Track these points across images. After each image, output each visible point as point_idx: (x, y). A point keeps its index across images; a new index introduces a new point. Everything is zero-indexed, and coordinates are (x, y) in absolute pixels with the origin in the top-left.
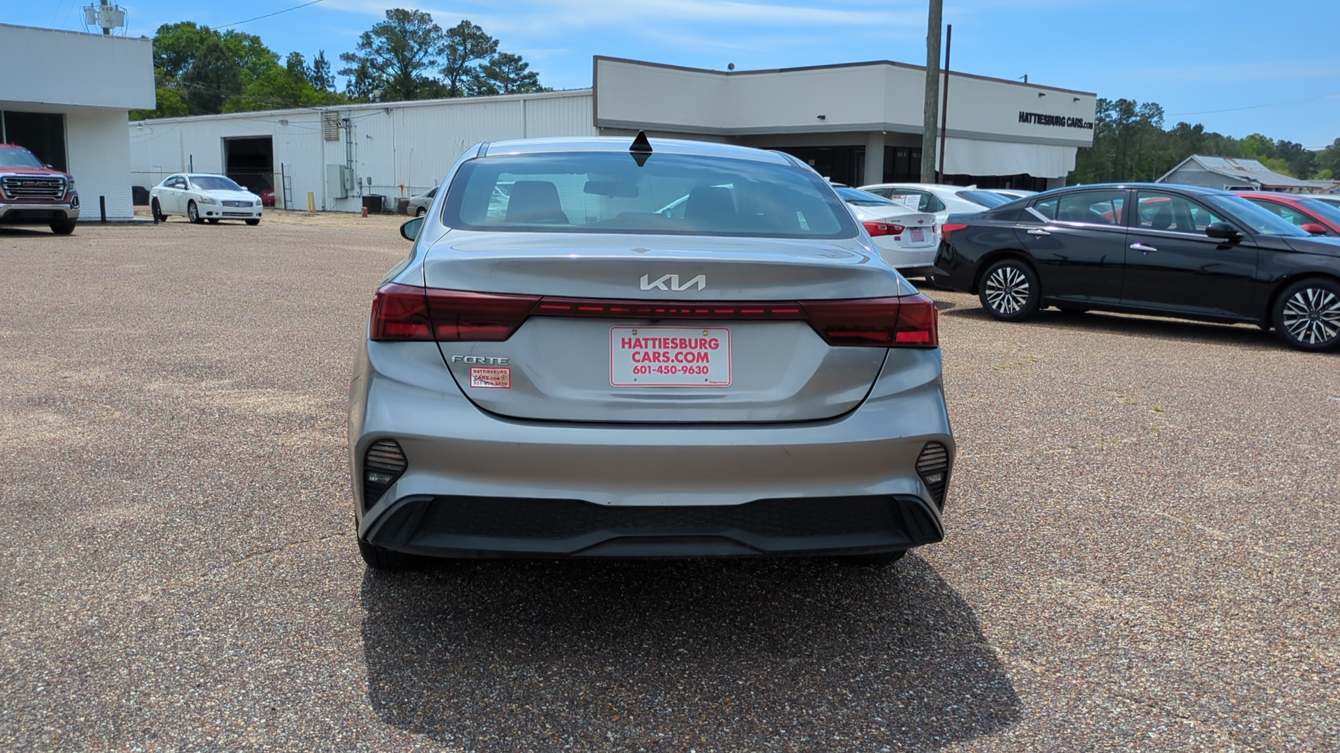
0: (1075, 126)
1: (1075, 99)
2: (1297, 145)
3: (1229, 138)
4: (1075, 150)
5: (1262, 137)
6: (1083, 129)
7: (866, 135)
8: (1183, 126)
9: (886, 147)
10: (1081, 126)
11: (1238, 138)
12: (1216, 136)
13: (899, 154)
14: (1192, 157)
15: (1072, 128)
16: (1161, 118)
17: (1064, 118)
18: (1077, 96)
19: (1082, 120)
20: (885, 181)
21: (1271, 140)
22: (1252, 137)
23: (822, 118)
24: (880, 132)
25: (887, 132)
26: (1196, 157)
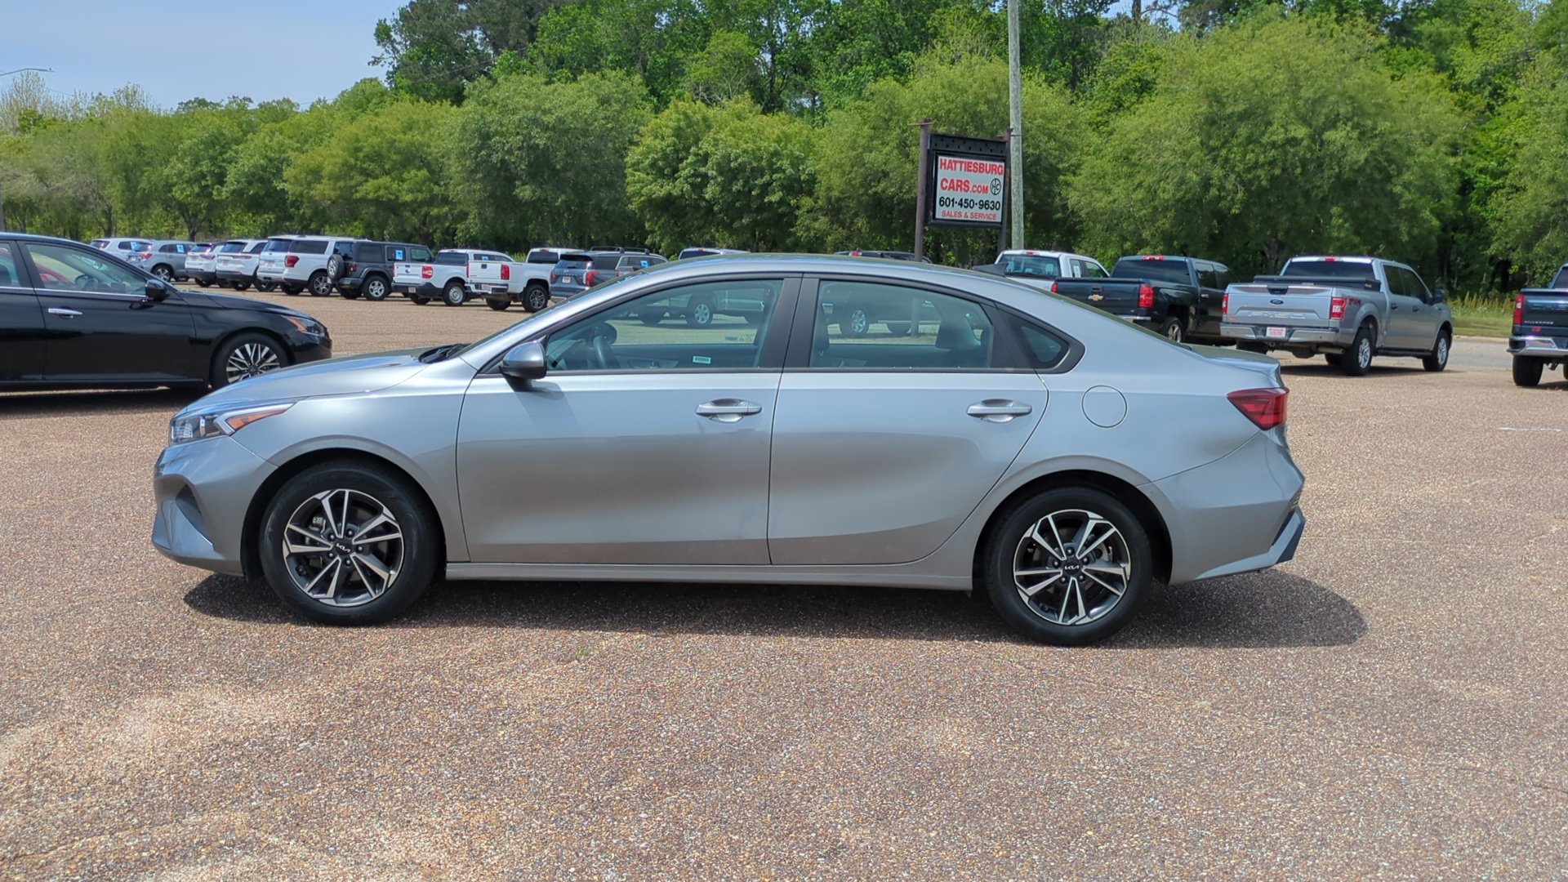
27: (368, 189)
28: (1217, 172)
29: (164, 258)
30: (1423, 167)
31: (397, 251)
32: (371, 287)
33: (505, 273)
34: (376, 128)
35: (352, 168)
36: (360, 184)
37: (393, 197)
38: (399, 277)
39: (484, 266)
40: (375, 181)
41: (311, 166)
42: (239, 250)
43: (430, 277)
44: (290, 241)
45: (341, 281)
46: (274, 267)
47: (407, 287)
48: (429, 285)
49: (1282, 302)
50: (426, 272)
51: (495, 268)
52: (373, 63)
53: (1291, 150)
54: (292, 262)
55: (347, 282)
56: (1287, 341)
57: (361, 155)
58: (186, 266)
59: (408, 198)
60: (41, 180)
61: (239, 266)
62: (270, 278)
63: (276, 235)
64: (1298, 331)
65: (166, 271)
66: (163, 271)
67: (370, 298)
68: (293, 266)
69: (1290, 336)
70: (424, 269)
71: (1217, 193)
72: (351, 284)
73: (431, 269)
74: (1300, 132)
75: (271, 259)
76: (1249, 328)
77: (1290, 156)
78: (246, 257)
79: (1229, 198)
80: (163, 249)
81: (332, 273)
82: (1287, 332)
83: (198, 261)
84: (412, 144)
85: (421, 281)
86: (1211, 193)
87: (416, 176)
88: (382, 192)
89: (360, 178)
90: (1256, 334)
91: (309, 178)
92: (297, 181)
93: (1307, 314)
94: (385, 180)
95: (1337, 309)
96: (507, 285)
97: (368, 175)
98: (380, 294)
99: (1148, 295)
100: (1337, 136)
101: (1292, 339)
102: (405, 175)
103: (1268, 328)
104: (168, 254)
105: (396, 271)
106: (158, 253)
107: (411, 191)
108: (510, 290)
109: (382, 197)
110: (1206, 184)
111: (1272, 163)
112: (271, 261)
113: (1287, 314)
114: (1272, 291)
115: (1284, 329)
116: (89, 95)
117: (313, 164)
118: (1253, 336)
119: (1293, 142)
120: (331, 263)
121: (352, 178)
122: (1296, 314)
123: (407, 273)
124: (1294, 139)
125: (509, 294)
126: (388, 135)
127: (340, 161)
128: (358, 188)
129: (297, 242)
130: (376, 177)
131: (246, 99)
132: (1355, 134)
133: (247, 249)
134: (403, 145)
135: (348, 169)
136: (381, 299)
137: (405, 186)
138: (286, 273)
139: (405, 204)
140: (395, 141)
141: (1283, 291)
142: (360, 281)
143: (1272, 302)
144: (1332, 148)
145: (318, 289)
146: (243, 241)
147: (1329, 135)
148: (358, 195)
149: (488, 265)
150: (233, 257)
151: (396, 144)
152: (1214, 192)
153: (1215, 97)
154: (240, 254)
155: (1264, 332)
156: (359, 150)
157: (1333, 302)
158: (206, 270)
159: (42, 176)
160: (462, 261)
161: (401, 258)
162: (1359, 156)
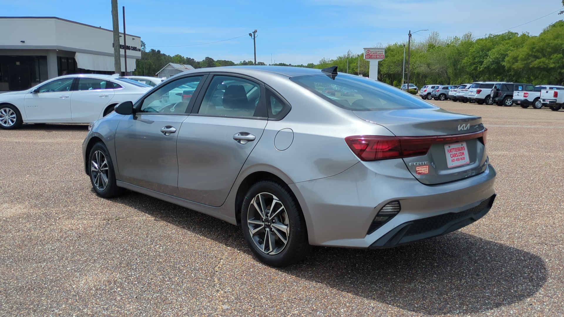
0: (134, 50)
1: (133, 39)
2: (192, 59)
3: (169, 56)
4: (135, 60)
5: (180, 56)
6: (137, 51)
7: (48, 51)
8: (153, 51)
9: (57, 57)
10: (136, 50)
11: (172, 56)
12: (164, 55)
13: (63, 60)
14: (169, 63)
15: (133, 51)
16: (145, 47)
17: (130, 46)
18: (134, 38)
19: (136, 48)
20: (59, 75)
21: (184, 57)
22: (177, 56)
23: (23, 42)
24: (55, 50)
25: (59, 50)
26: (171, 64)
27: (536, 63)
29: (443, 91)
31: (519, 87)
32: (506, 101)
33: (556, 95)
34: (542, 39)
35: (530, 56)
36: (532, 62)
37: (545, 66)
38: (515, 97)
39: (547, 92)
40: (539, 60)
41: (515, 56)
42: (464, 88)
43: (527, 97)
44: (479, 84)
45: (495, 99)
46: (473, 94)
47: (517, 101)
48: (526, 100)
50: (525, 95)
51: (552, 92)
52: (560, 13)
54: (479, 92)
55: (497, 99)
57: (534, 50)
58: (449, 94)
59: (552, 66)
60: (429, 67)
61: (464, 94)
62: (471, 98)
63: (475, 82)
65: (444, 96)
66: (443, 96)
67: (506, 106)
68: (479, 93)
70: (525, 94)
72: (498, 100)
73: (527, 93)
75: (472, 91)
78: (466, 91)
80: (444, 88)
81: (492, 96)
83: (452, 92)
84: (557, 44)
85: (522, 98)
87: (557, 57)
88: (541, 64)
89: (533, 59)
91: (514, 61)
92: (509, 62)
94: (544, 59)
96: (556, 100)
97: (536, 57)
98: (510, 104)
102: (552, 57)
104: (445, 90)
105: (514, 95)
106: (441, 90)
107: (554, 63)
108: (557, 102)
109: (541, 66)
112: (472, 92)
116: (452, 37)
117: (515, 55)
120: (492, 92)
121: (530, 59)
123: (518, 95)
125: (557, 104)
126: (547, 41)
127: (526, 53)
128: (531, 63)
129: (482, 84)
130: (540, 58)
131: (516, 33)
133: (467, 87)
134: (553, 45)
135: (528, 56)
136: (510, 106)
137: (552, 61)
138: (476, 96)
139: (552, 68)
140: (549, 43)
142: (502, 99)
145: (489, 102)
146: (466, 85)
148: (531, 66)
149: (549, 91)
150: (461, 90)
151: (550, 44)
154: (464, 89)
156: (534, 48)
158: (454, 95)
159: (429, 65)
160: (539, 90)
161: (521, 90)
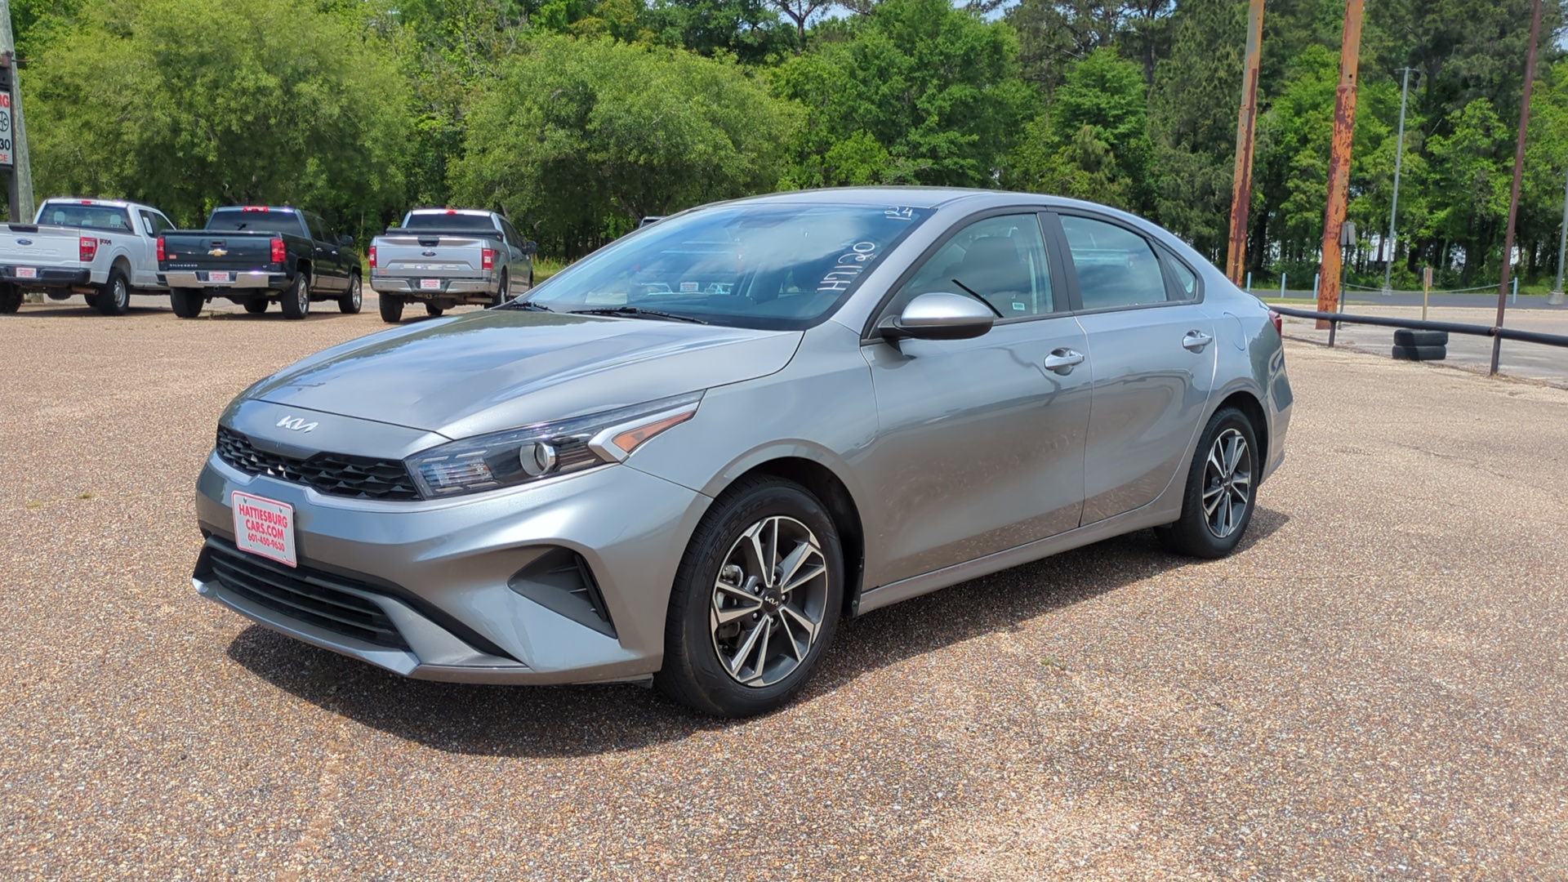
28: (185, 117)
30: (388, 125)
49: (434, 254)
53: (262, 99)
56: (445, 293)
64: (454, 282)
69: (447, 287)
71: (189, 137)
74: (271, 81)
76: (403, 281)
77: (262, 105)
79: (203, 145)
82: (441, 283)
86: (183, 137)
90: (411, 287)
93: (460, 265)
95: (488, 260)
99: (281, 249)
100: (308, 89)
101: (449, 290)
103: (422, 281)
110: (176, 129)
111: (245, 110)
113: (440, 265)
114: (423, 243)
115: (439, 281)
118: (409, 289)
119: (261, 91)
122: (449, 266)
124: (266, 88)
132: (326, 89)
141: (435, 243)
143: (424, 254)
144: (305, 101)
147: (302, 87)
152: (185, 136)
153: (173, 36)
155: (418, 285)
157: (484, 254)
162: (331, 109)
